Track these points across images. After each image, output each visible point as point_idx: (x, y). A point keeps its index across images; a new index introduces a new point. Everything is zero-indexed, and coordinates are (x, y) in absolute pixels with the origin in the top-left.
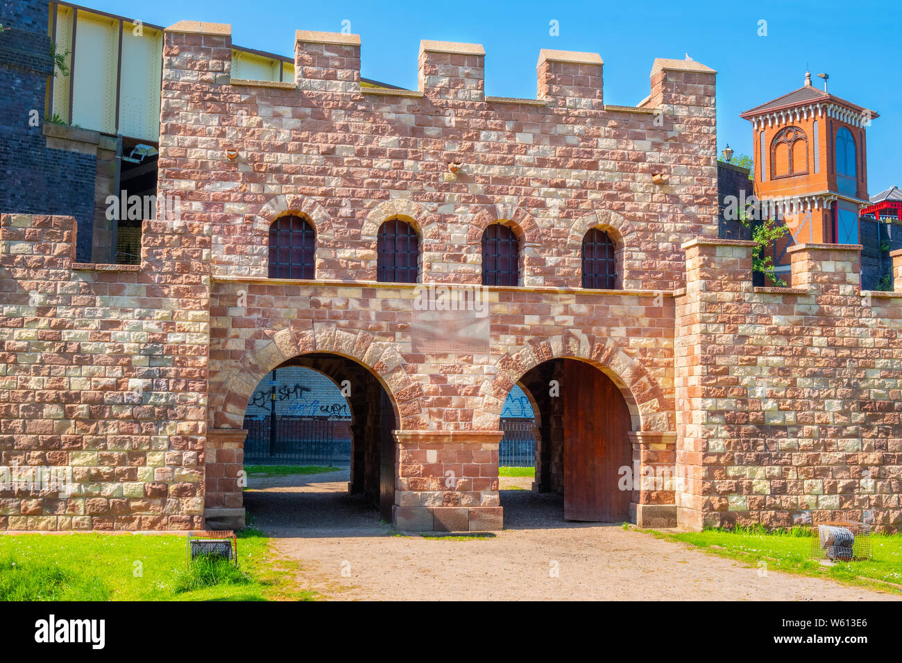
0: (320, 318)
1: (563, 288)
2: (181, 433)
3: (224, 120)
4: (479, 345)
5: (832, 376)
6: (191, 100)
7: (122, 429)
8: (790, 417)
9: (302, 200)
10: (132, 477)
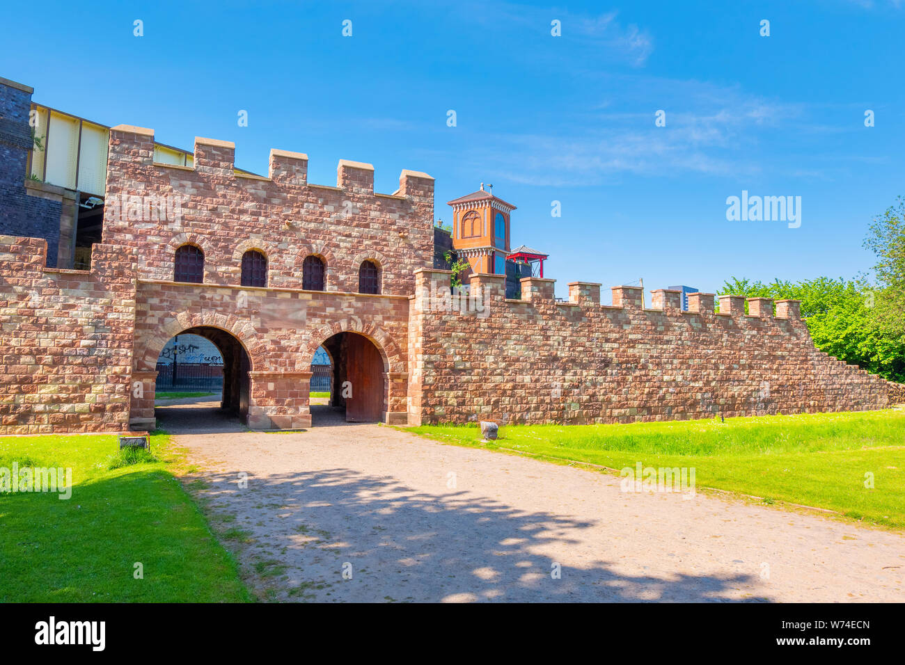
0: (205, 306)
1: (348, 293)
2: (115, 373)
3: (148, 186)
4: (300, 324)
5: (490, 343)
6: (127, 173)
7: (75, 371)
8: (468, 365)
9: (196, 237)
10: (82, 399)
